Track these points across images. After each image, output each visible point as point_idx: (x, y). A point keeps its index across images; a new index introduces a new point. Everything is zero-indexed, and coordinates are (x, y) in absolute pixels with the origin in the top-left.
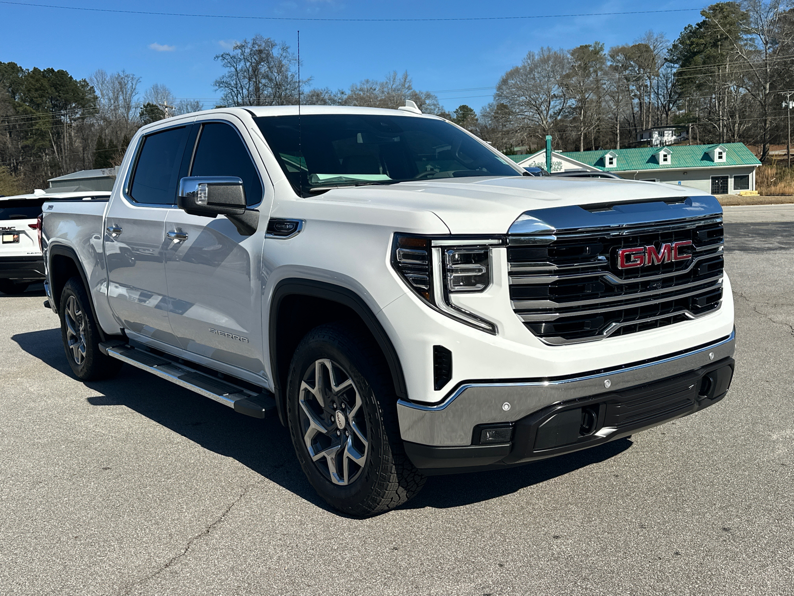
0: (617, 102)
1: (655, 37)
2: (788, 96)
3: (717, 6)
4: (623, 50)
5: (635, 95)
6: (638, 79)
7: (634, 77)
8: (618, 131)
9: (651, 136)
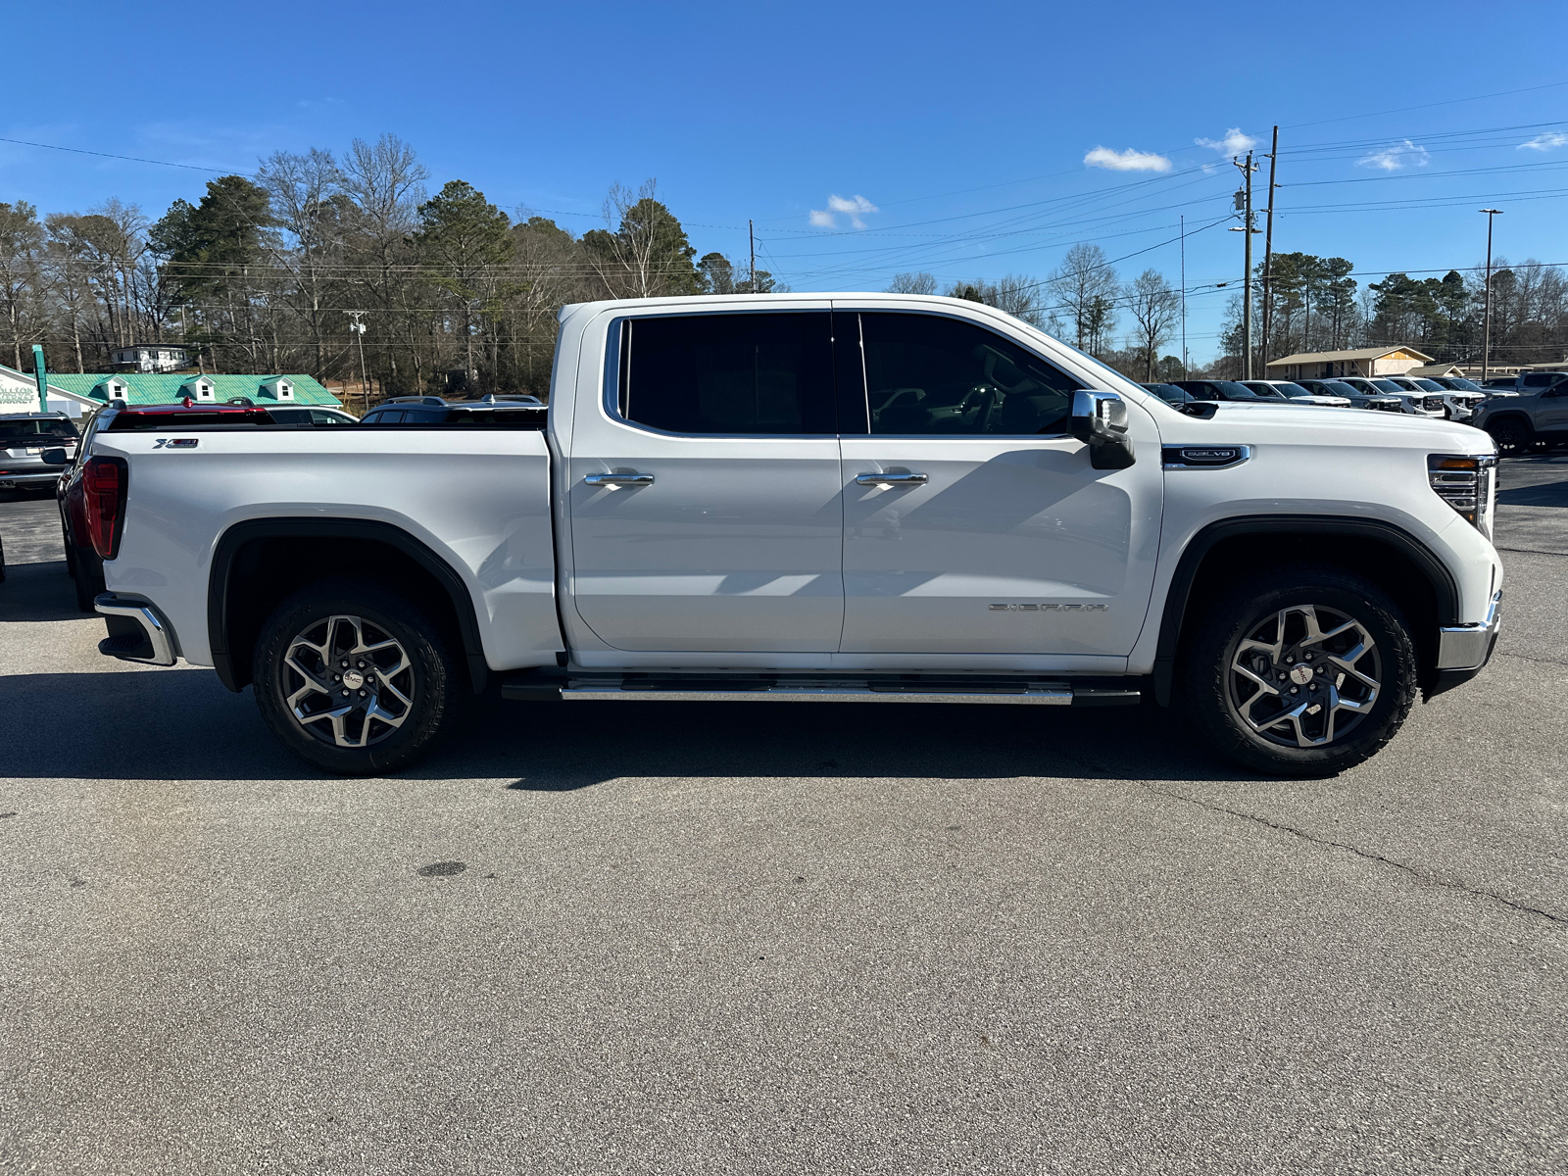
0: (72, 301)
1: (125, 209)
2: (357, 317)
3: (231, 179)
4: (69, 221)
5: (99, 293)
6: (102, 269)
7: (95, 265)
8: (78, 346)
9: (137, 357)
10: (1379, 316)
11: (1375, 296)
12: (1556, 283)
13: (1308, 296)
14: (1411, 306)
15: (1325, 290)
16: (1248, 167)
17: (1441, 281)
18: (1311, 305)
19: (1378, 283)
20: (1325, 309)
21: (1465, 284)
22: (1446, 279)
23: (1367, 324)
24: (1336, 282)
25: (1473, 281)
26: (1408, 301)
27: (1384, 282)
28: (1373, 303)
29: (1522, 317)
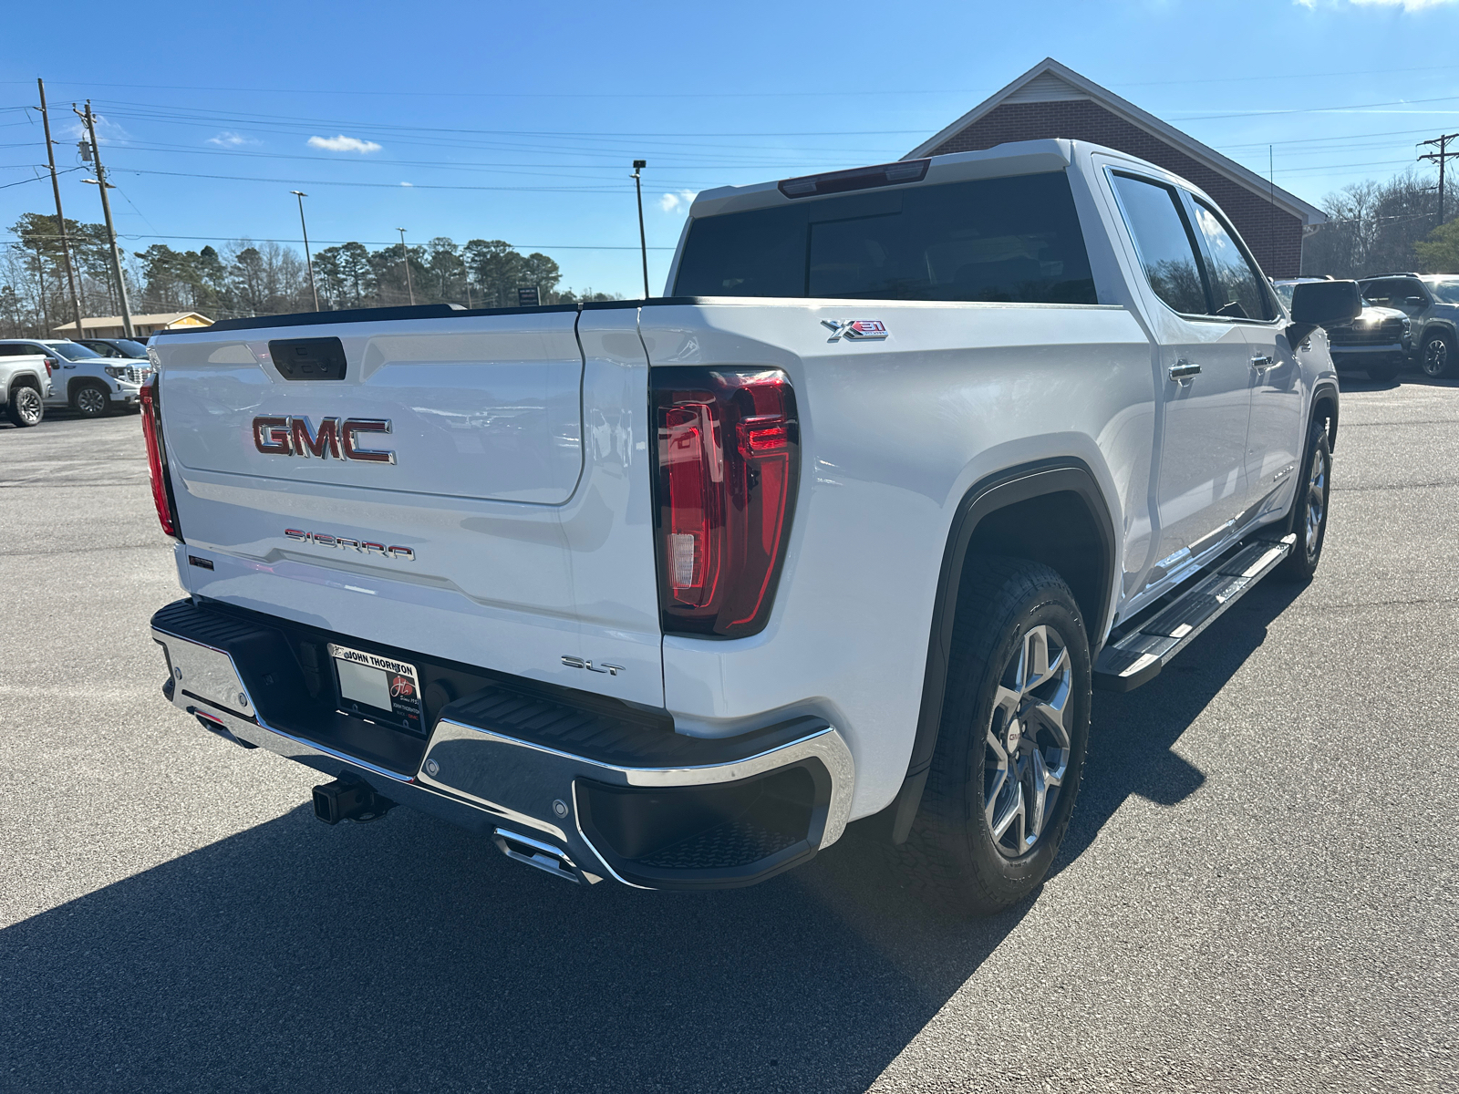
10: (150, 283)
11: (142, 265)
12: (293, 263)
13: (76, 260)
14: (177, 275)
15: (93, 256)
16: (87, 116)
17: (199, 255)
18: (81, 270)
19: (143, 252)
20: (97, 274)
21: (220, 259)
22: (203, 252)
23: (139, 291)
24: (102, 248)
25: (227, 257)
26: (173, 271)
27: (148, 252)
28: (141, 272)
29: (272, 291)
